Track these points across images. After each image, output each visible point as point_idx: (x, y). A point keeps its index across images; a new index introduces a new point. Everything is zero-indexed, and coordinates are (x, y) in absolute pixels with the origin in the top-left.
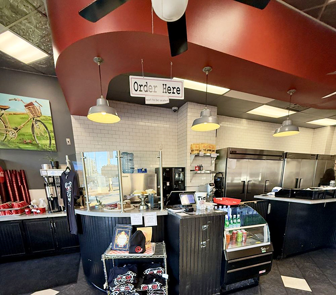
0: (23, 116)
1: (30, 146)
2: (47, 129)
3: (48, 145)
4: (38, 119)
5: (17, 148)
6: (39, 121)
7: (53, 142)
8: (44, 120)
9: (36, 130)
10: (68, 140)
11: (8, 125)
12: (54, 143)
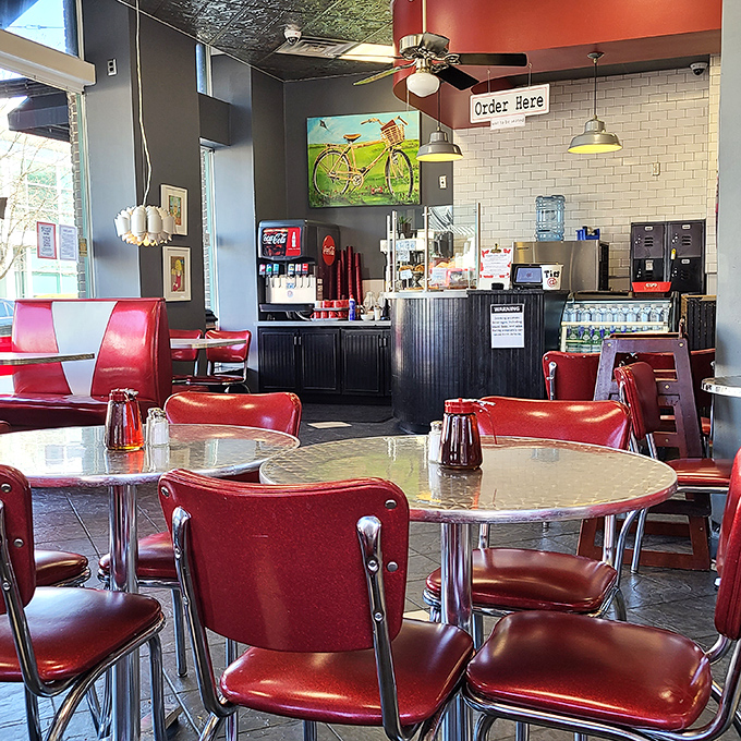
0: (376, 147)
1: (379, 199)
2: (409, 164)
3: (407, 194)
4: (399, 147)
5: (361, 204)
6: (399, 151)
7: (416, 186)
8: (407, 147)
9: (392, 170)
10: (443, 179)
11: (354, 166)
12: (418, 188)
